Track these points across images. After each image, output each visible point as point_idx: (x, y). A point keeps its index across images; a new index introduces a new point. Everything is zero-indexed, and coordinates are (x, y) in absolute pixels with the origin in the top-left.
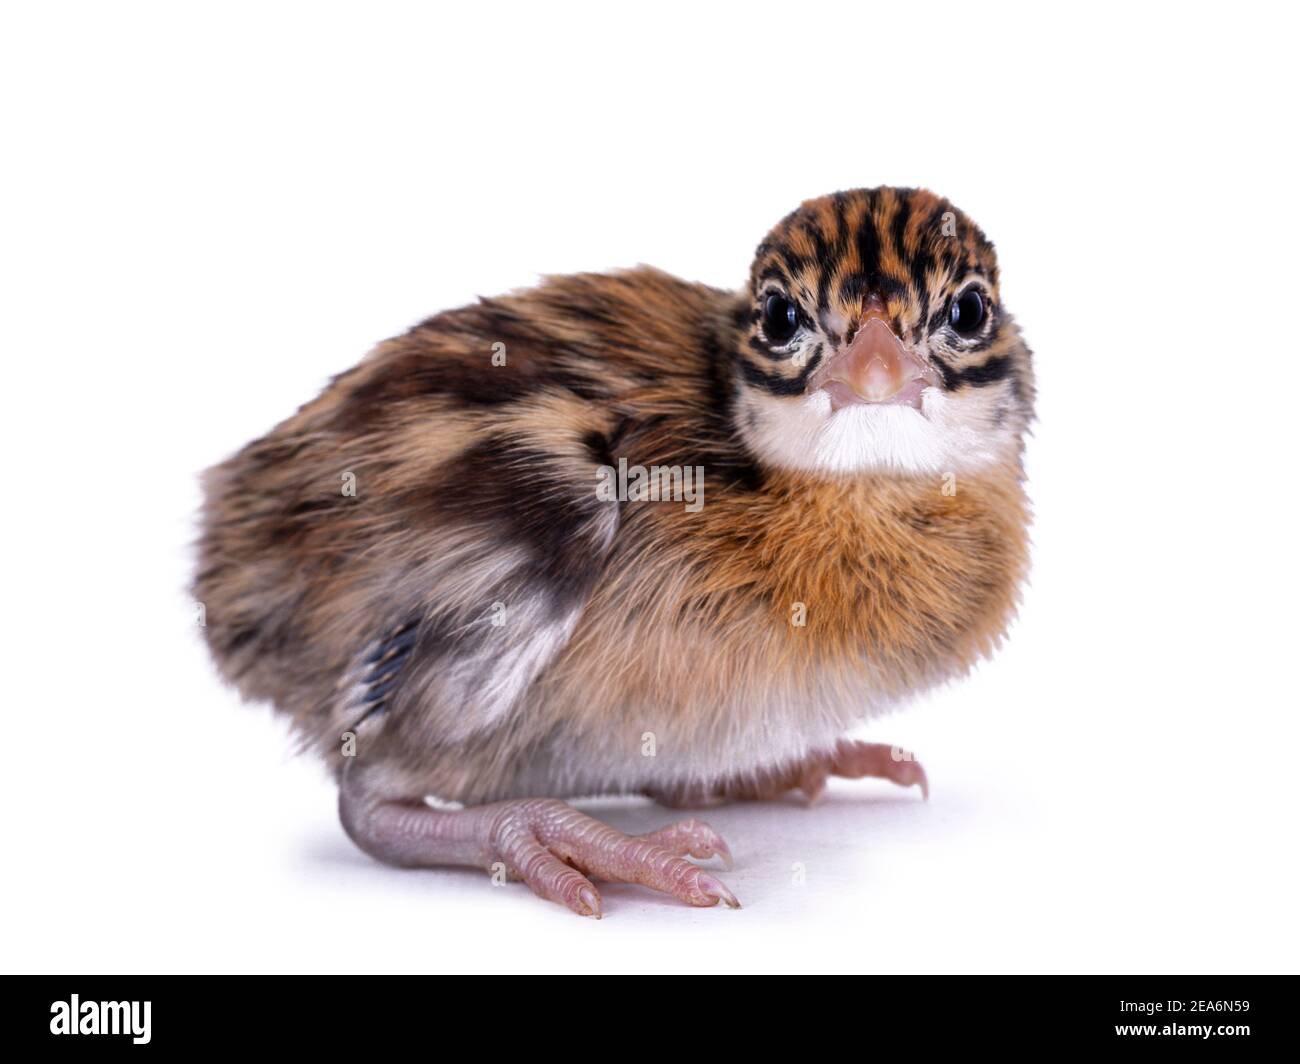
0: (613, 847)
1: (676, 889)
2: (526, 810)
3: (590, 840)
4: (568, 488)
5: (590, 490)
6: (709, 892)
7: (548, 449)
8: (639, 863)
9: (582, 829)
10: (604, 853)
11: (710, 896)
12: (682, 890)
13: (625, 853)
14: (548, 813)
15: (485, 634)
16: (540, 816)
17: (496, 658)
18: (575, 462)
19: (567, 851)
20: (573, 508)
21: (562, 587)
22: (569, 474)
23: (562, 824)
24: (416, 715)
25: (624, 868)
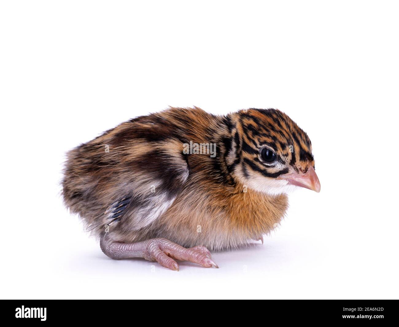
0: (182, 251)
1: (201, 262)
2: (157, 241)
3: (175, 249)
4: (175, 166)
5: (181, 167)
6: (210, 263)
7: (171, 155)
8: (189, 255)
9: (173, 246)
10: (179, 252)
11: (210, 264)
12: (202, 263)
13: (185, 252)
14: (163, 242)
15: (149, 202)
16: (161, 242)
17: (151, 209)
18: (178, 159)
19: (168, 252)
20: (176, 171)
21: (171, 192)
22: (177, 162)
23: (167, 245)
24: (127, 222)
25: (185, 257)
